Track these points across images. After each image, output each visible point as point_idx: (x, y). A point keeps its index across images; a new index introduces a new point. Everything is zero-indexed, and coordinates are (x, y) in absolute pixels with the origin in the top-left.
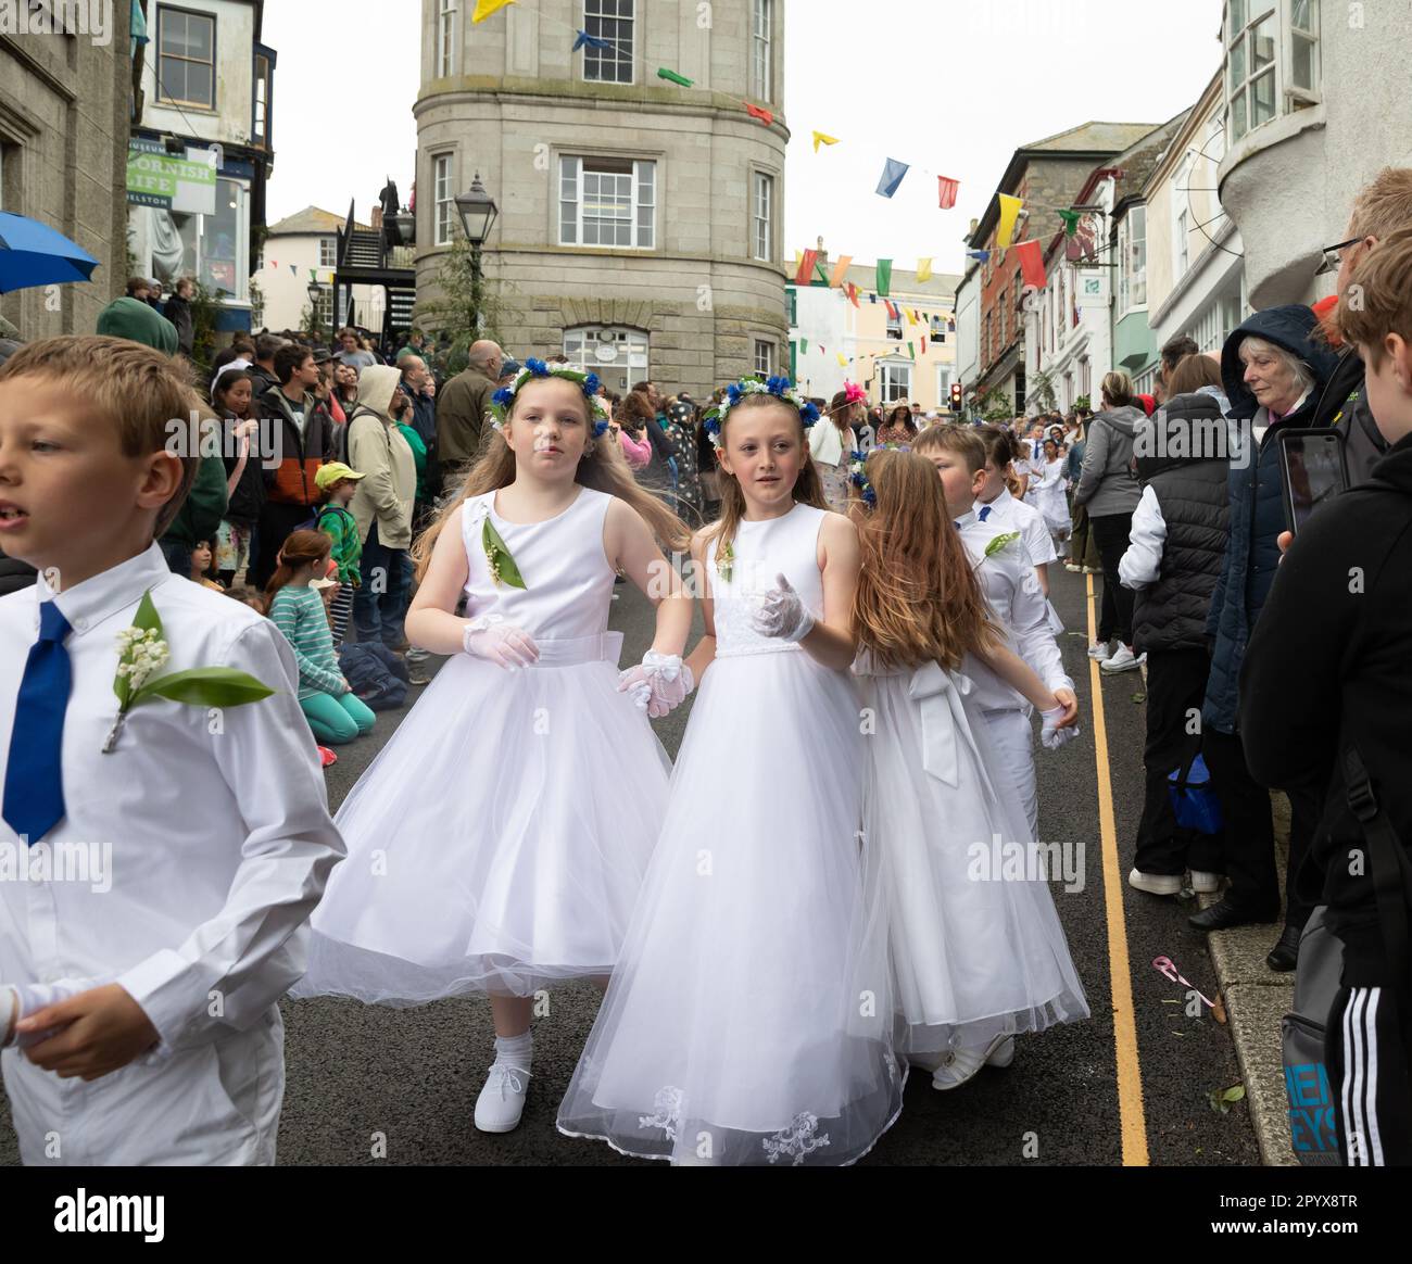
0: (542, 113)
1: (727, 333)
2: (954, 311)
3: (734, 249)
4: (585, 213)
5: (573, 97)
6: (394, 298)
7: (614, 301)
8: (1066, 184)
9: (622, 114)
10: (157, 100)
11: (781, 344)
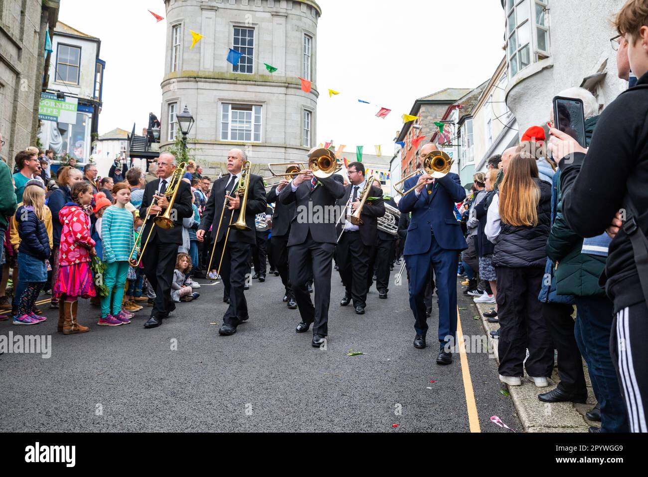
0: (215, 86)
2: (389, 171)
3: (295, 142)
4: (232, 127)
5: (228, 79)
8: (438, 114)
9: (248, 86)
10: (55, 81)
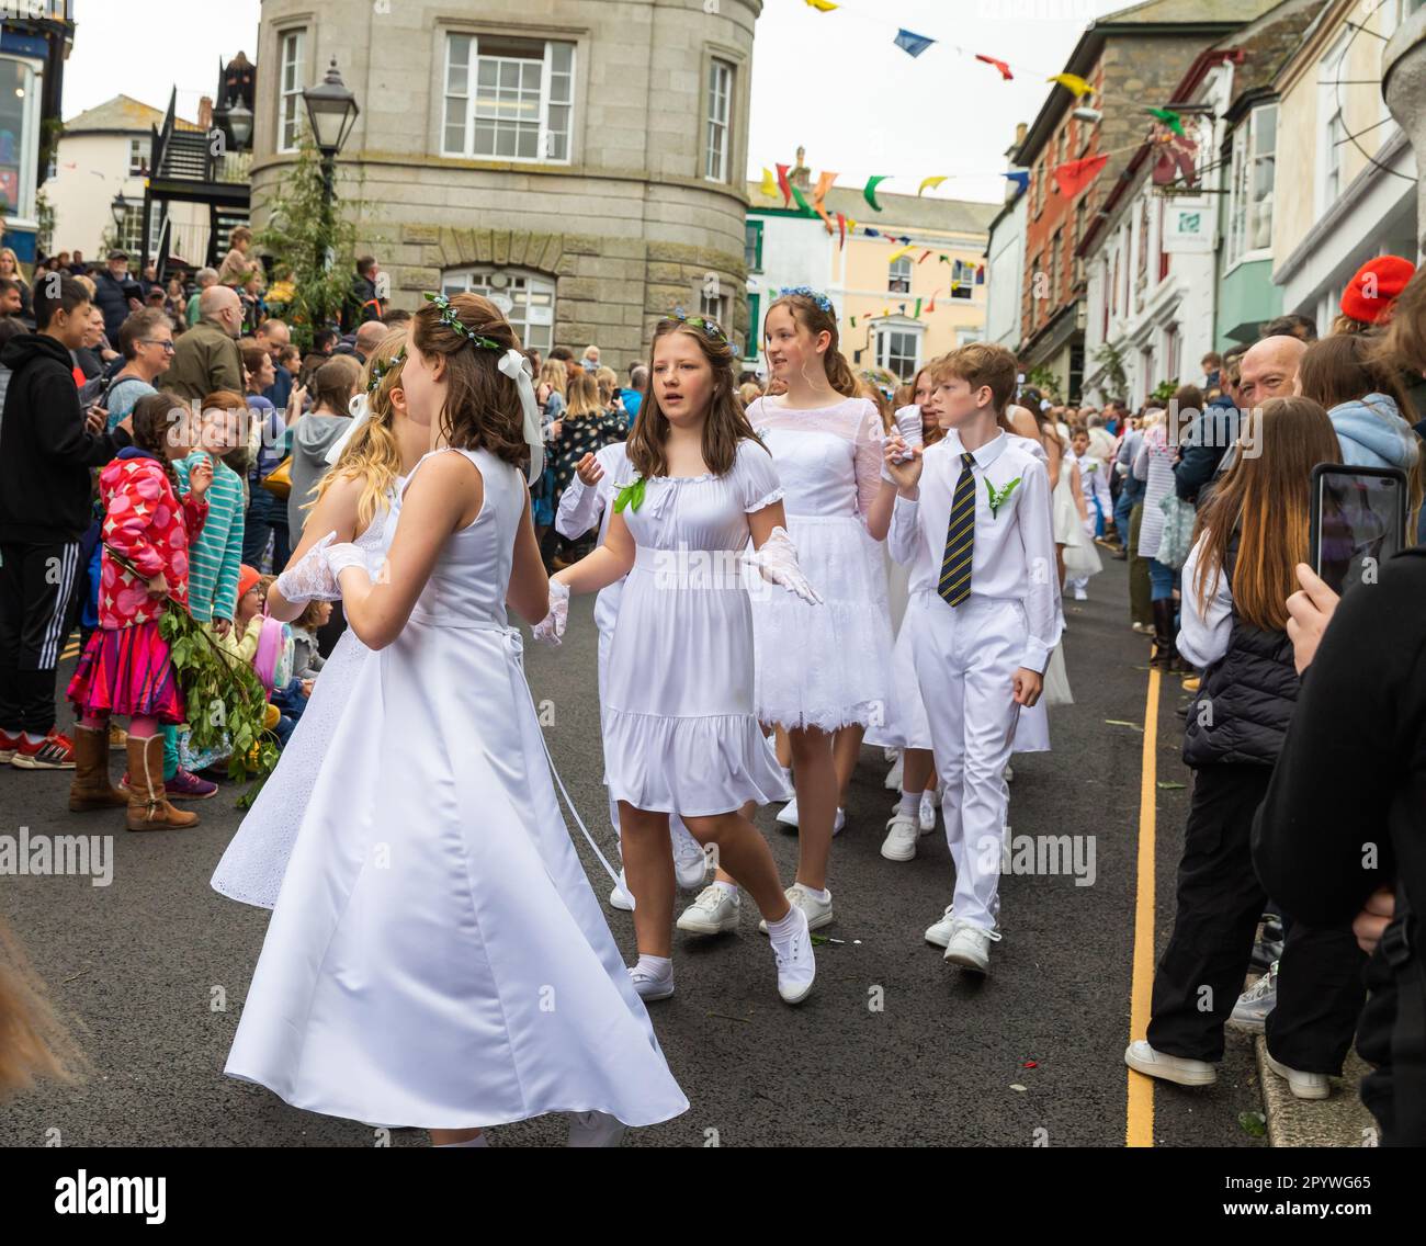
1: (663, 282)
2: (986, 255)
4: (478, 112)
6: (222, 221)
7: (511, 234)
11: (736, 298)
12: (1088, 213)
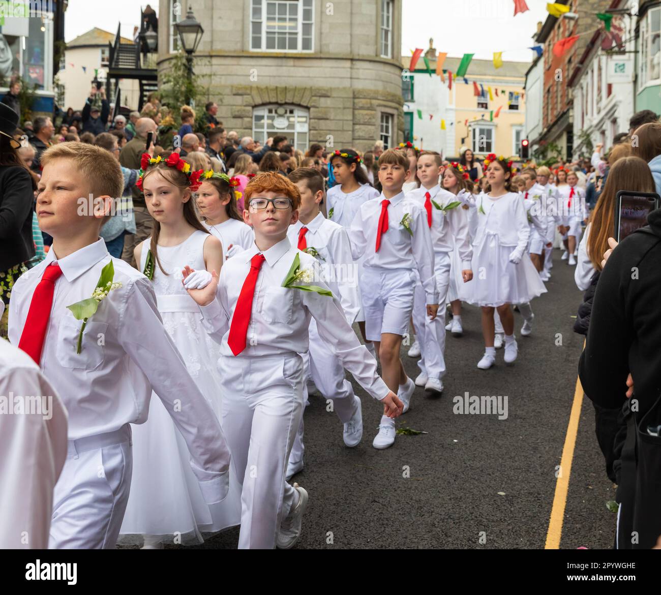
1: (362, 108)
2: (524, 88)
3: (366, 50)
6: (146, 88)
7: (286, 88)
11: (398, 115)
12: (573, 65)
